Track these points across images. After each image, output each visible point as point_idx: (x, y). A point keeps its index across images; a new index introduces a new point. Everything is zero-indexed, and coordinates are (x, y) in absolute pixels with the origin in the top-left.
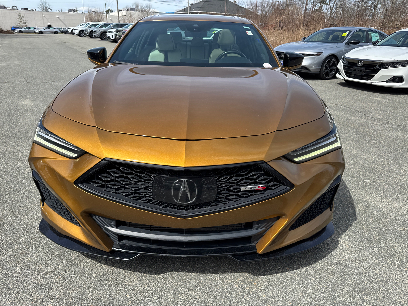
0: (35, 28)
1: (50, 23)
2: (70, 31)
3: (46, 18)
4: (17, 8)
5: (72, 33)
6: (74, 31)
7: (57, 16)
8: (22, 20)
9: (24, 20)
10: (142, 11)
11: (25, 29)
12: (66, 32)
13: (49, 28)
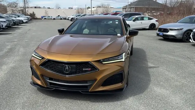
0: (52, 17)
2: (67, 18)
3: (58, 12)
4: (45, 8)
5: (68, 19)
6: (69, 19)
7: (63, 11)
9: (47, 13)
10: (105, 8)
11: (47, 17)
12: (65, 19)
13: (58, 17)
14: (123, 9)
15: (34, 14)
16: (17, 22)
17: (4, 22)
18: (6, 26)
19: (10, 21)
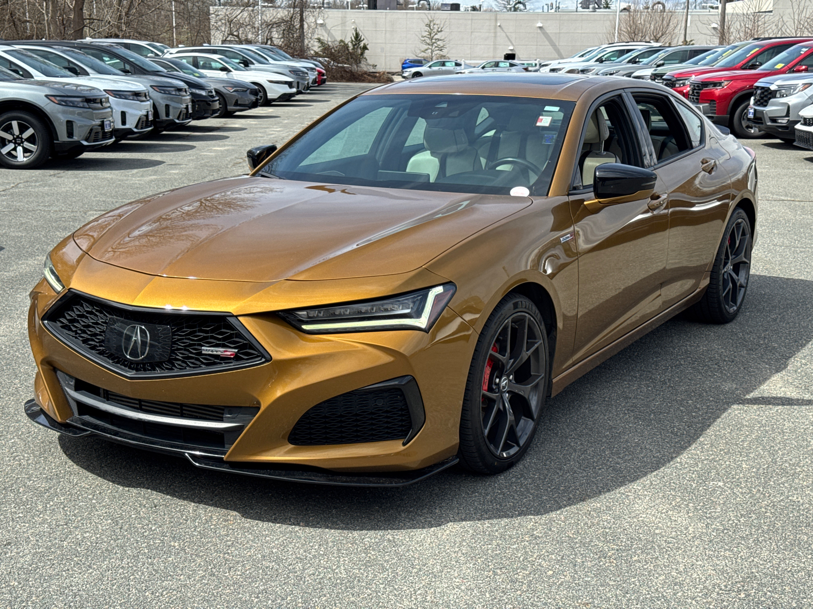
0: (457, 65)
1: (513, 45)
3: (505, 30)
4: (429, 4)
7: (540, 25)
8: (433, 41)
9: (439, 40)
11: (430, 67)
15: (362, 45)
16: (217, 98)
17: (135, 98)
18: (145, 119)
19: (174, 93)
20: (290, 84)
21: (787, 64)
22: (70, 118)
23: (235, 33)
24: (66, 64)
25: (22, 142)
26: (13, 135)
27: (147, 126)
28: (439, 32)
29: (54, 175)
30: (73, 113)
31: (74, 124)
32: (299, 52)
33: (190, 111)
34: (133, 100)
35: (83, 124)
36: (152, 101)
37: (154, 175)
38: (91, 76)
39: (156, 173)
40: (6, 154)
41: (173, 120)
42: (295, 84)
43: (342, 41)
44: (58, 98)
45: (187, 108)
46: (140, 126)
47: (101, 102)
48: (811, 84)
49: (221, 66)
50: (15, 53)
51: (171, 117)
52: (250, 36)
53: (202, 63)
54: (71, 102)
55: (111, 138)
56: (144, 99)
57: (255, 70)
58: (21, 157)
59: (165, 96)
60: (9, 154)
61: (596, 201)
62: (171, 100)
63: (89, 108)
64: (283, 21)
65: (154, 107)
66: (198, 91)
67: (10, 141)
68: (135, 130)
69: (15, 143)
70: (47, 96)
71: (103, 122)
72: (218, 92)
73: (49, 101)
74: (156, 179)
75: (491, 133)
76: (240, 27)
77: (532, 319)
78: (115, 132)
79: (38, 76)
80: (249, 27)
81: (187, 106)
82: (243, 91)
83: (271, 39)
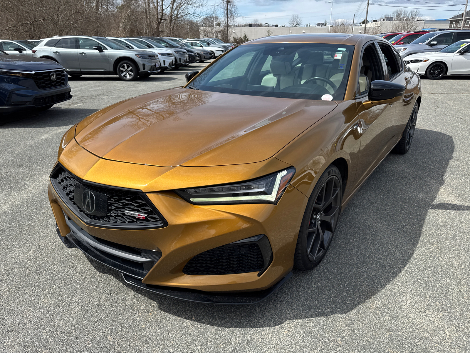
4: (268, 25)
7: (304, 31)
10: (403, 21)
14: (451, 22)
15: (247, 39)
16: (197, 56)
17: (168, 55)
18: (172, 63)
19: (182, 54)
20: (222, 51)
21: (396, 41)
22: (144, 63)
23: (207, 35)
24: (147, 45)
25: (128, 72)
26: (125, 69)
27: (173, 66)
28: (271, 34)
29: (139, 83)
30: (145, 61)
31: (145, 65)
32: (227, 41)
33: (188, 60)
34: (168, 56)
35: (148, 65)
36: (174, 57)
37: (172, 83)
38: (155, 48)
39: (173, 82)
40: (123, 76)
41: (182, 64)
42: (224, 51)
43: (240, 38)
44: (140, 56)
45: (187, 59)
46: (170, 65)
47: (155, 57)
48: (407, 48)
49: (200, 45)
50: (129, 41)
51: (181, 62)
52: (211, 36)
53: (194, 44)
54: (145, 57)
55: (159, 70)
56: (171, 56)
57: (212, 46)
58: (128, 77)
59: (179, 55)
60: (124, 76)
61: (370, 102)
62: (182, 56)
63: (151, 59)
64: (221, 31)
65: (175, 58)
66: (191, 53)
67: (124, 71)
68: (168, 67)
69: (126, 72)
70: (135, 55)
71: (155, 64)
72: (198, 54)
73: (136, 57)
74: (173, 85)
75: (300, 65)
76: (208, 33)
77: (337, 178)
78: (161, 67)
79: (136, 48)
80: (211, 33)
81: (187, 58)
82: (207, 53)
83: (218, 37)
